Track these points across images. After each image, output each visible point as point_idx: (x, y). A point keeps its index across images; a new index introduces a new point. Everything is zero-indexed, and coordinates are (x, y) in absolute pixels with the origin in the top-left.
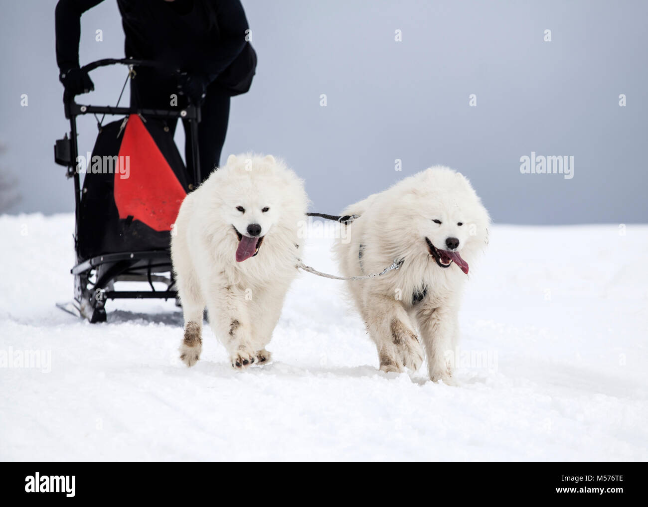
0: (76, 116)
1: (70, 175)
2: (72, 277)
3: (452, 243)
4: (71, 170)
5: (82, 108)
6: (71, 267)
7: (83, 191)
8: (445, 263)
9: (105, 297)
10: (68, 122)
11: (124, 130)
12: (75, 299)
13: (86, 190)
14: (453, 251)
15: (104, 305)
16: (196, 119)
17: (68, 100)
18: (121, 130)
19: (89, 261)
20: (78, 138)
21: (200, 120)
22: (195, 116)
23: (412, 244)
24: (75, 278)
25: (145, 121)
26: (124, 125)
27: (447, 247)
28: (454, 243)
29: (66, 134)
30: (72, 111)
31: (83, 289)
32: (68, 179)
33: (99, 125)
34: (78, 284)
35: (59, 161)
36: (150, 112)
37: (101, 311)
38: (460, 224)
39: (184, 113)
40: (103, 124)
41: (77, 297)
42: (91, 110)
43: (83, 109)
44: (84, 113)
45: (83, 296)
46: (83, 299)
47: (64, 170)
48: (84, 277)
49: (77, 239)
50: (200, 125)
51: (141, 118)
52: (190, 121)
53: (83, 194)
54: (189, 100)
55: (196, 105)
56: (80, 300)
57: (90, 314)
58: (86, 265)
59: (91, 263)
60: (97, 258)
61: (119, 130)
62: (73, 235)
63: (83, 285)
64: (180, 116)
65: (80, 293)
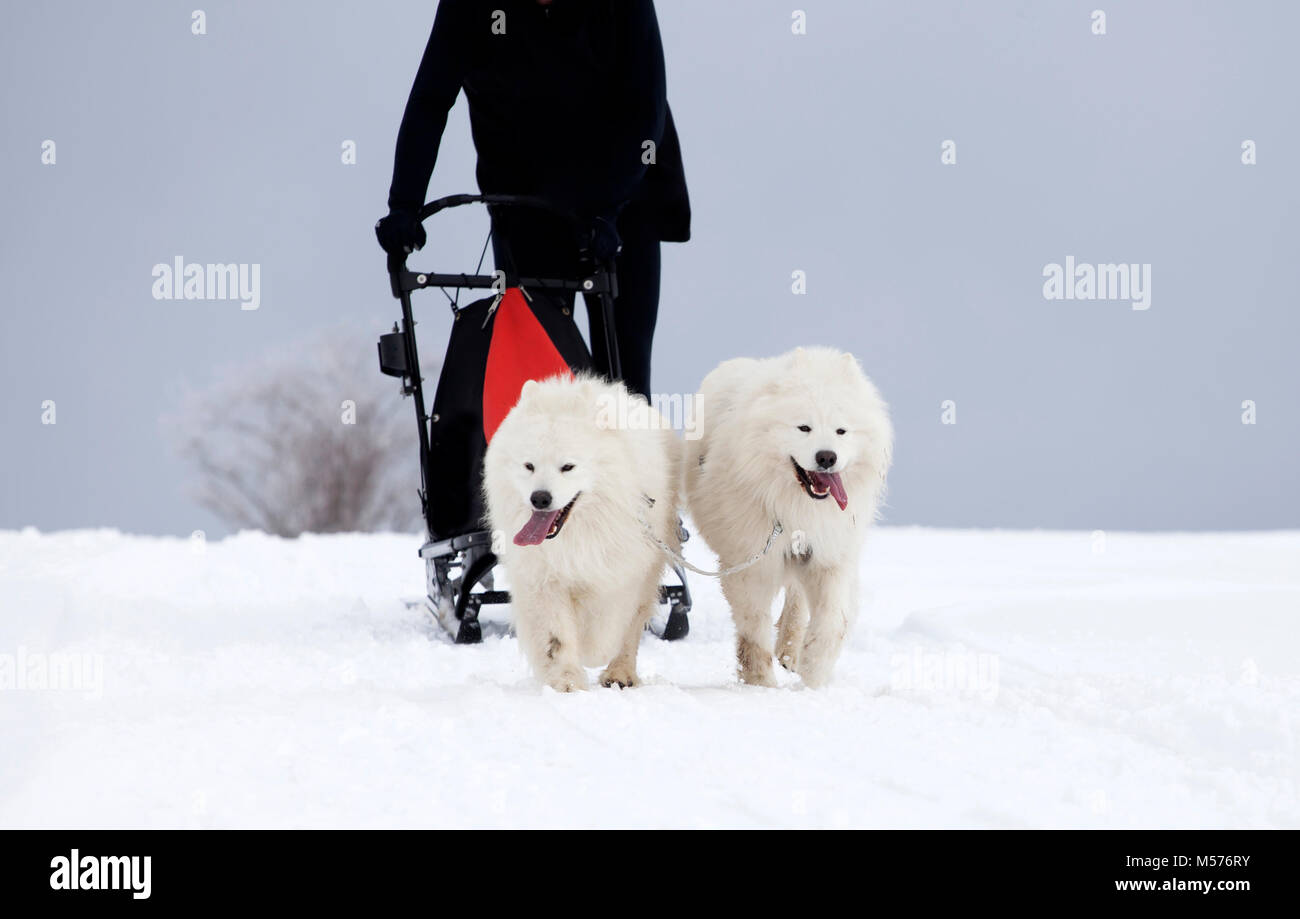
0: (410, 291)
1: (407, 391)
2: (422, 561)
3: (826, 459)
4: (408, 382)
5: (419, 278)
6: (420, 547)
7: (432, 418)
8: (820, 492)
9: (478, 601)
10: (398, 301)
11: (494, 314)
12: (429, 597)
13: (437, 417)
14: (829, 470)
15: (477, 614)
16: (611, 293)
17: (396, 266)
18: (490, 314)
19: (449, 542)
20: (418, 330)
21: (616, 294)
22: (608, 289)
23: (773, 470)
24: (427, 563)
25: (530, 299)
26: (494, 306)
27: (817, 465)
28: (827, 458)
29: (396, 323)
30: (403, 284)
31: (442, 581)
32: (404, 398)
33: (454, 305)
34: (433, 575)
35: (387, 369)
36: (533, 282)
37: (472, 625)
38: (841, 432)
39: (588, 285)
40: (461, 305)
41: (432, 595)
42: (435, 280)
43: (422, 279)
44: (423, 286)
45: (442, 593)
46: (442, 598)
47: (396, 383)
48: (442, 564)
49: (426, 498)
50: (616, 301)
51: (523, 294)
52: (600, 296)
53: (433, 424)
54: (597, 262)
55: (609, 270)
56: (436, 600)
57: (455, 626)
58: (444, 548)
59: (452, 545)
60: (463, 537)
61: (487, 313)
62: (419, 491)
63: (440, 574)
64: (581, 289)
65: (436, 589)
